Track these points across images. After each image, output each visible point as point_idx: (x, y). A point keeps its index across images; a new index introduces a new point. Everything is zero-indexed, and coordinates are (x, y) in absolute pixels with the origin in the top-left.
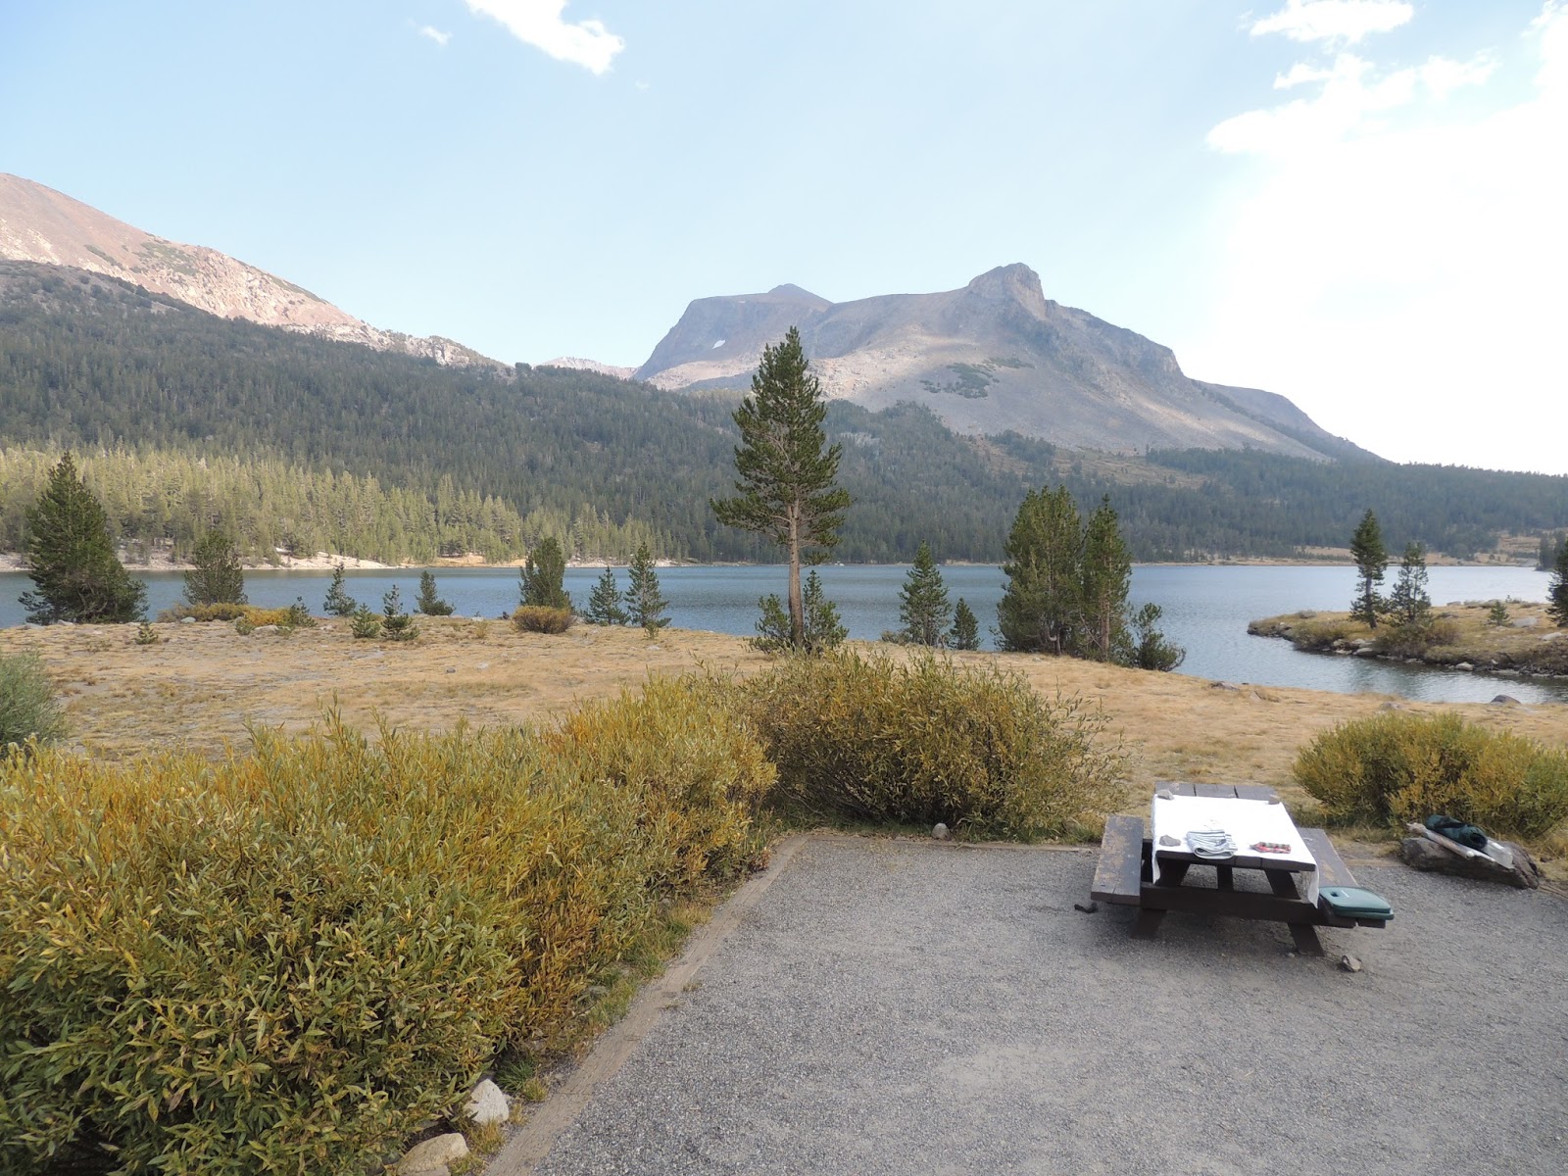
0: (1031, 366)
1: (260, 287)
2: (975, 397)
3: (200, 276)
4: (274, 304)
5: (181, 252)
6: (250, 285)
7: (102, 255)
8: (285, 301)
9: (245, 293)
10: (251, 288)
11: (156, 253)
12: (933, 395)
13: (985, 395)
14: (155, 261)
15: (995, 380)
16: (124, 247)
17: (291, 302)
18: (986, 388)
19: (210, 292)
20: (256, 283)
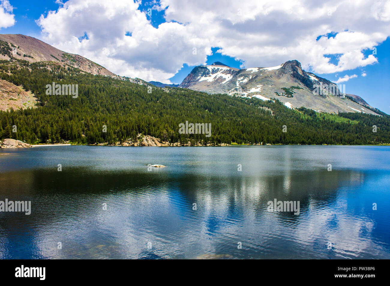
0: (303, 89)
1: (91, 65)
2: (290, 97)
3: (77, 62)
4: (95, 70)
5: (72, 56)
6: (89, 64)
7: (54, 57)
8: (98, 68)
9: (88, 67)
10: (89, 65)
11: (66, 56)
12: (279, 96)
13: (292, 97)
14: (66, 59)
15: (294, 93)
16: (58, 55)
17: (99, 69)
18: (292, 95)
19: (80, 67)
20: (90, 64)
